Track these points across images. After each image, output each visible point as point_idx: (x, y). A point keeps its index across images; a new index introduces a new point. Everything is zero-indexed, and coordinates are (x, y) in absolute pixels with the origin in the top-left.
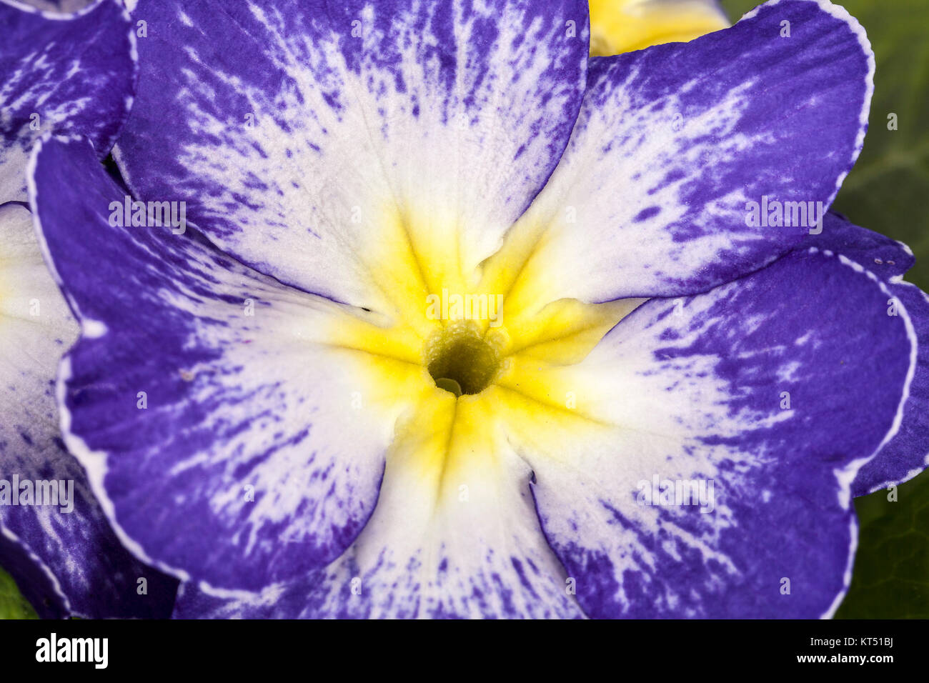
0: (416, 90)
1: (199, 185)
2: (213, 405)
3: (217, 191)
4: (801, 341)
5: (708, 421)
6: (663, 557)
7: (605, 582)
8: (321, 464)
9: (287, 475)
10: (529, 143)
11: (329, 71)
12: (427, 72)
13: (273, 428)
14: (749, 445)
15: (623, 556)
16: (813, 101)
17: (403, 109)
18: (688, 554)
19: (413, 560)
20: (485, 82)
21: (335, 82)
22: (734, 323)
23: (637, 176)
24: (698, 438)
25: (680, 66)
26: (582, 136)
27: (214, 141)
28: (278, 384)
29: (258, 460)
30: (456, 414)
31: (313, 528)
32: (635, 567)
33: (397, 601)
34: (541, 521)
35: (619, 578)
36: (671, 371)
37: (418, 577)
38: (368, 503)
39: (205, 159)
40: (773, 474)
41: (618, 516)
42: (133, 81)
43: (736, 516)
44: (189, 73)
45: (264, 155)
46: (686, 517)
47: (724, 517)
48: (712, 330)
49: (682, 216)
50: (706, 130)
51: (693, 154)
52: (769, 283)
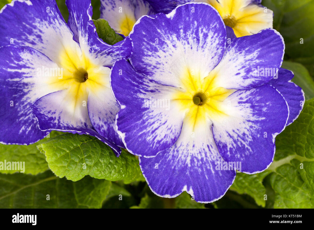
0: (192, 44)
1: (146, 65)
2: (147, 120)
3: (150, 66)
4: (267, 103)
5: (248, 117)
6: (238, 145)
7: (226, 150)
8: (169, 127)
9: (162, 131)
10: (214, 57)
11: (174, 41)
12: (194, 41)
13: (159, 122)
14: (256, 123)
15: (230, 144)
16: (272, 54)
17: (189, 48)
18: (242, 145)
19: (187, 144)
20: (206, 44)
21: (175, 43)
22: (254, 98)
23: (236, 66)
24: (246, 120)
25: (245, 44)
26: (225, 57)
27: (150, 56)
28: (161, 113)
29: (156, 129)
30: (198, 110)
31: (167, 140)
32: (232, 147)
33: (184, 153)
34: (214, 136)
35: (228, 149)
36: (241, 106)
37: (189, 148)
38: (179, 133)
39: (148, 59)
40: (260, 131)
41: (229, 135)
42: (132, 50)
43: (252, 139)
44: (145, 43)
45: (160, 57)
46: (243, 137)
47: (250, 138)
48: (250, 98)
49: (245, 75)
50: (250, 58)
51: (247, 63)
52: (262, 90)
